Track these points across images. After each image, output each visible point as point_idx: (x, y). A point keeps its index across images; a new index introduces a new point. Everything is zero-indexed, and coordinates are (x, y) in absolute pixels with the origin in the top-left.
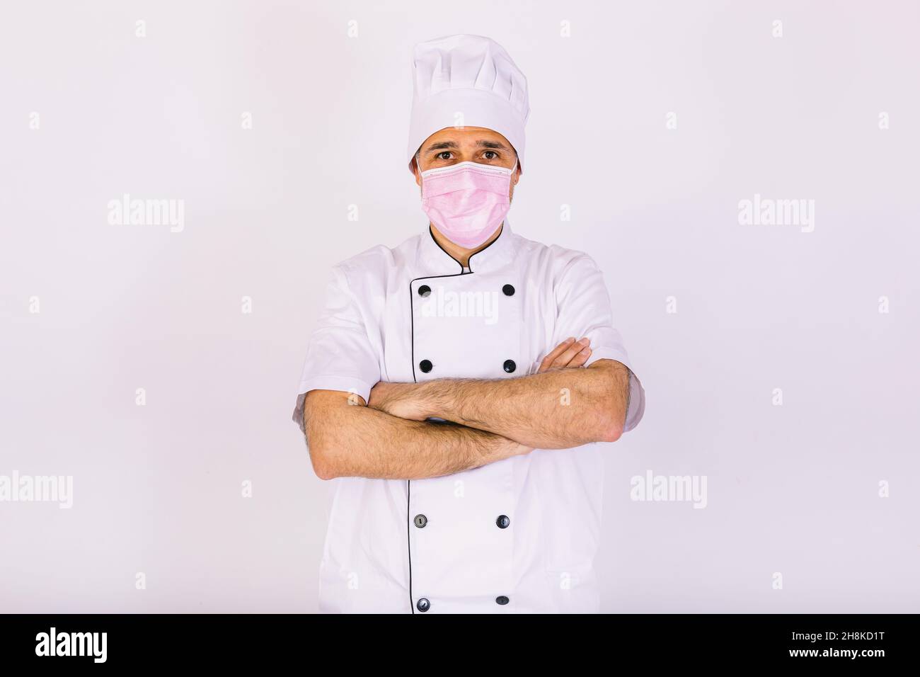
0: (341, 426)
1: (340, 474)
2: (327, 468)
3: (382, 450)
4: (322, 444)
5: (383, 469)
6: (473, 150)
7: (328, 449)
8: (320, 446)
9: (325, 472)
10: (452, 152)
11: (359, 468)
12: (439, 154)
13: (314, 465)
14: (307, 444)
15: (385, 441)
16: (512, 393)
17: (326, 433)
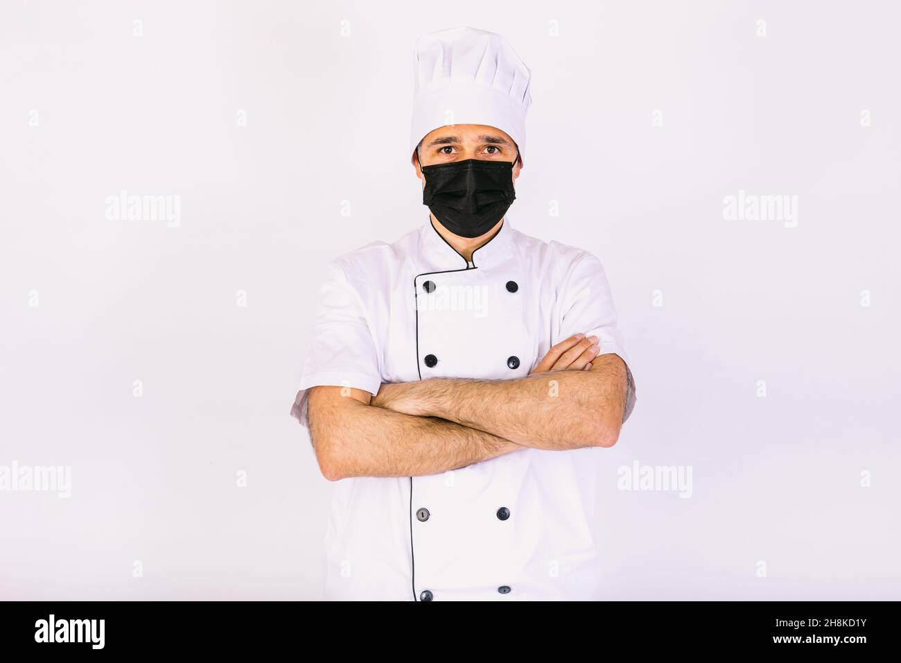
0: (348, 429)
1: (348, 475)
2: (334, 470)
3: (390, 451)
4: (329, 447)
5: (391, 470)
6: (475, 145)
7: (335, 452)
8: (327, 448)
9: (333, 475)
10: (454, 147)
11: (368, 469)
12: (441, 149)
13: (321, 467)
14: (313, 446)
15: (392, 442)
16: (510, 400)
17: (333, 436)
